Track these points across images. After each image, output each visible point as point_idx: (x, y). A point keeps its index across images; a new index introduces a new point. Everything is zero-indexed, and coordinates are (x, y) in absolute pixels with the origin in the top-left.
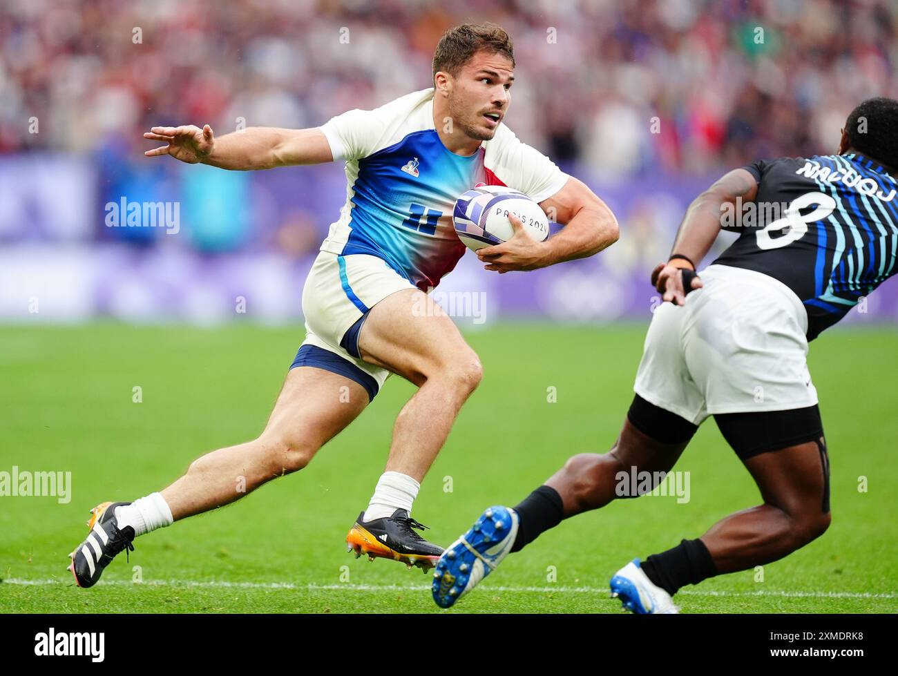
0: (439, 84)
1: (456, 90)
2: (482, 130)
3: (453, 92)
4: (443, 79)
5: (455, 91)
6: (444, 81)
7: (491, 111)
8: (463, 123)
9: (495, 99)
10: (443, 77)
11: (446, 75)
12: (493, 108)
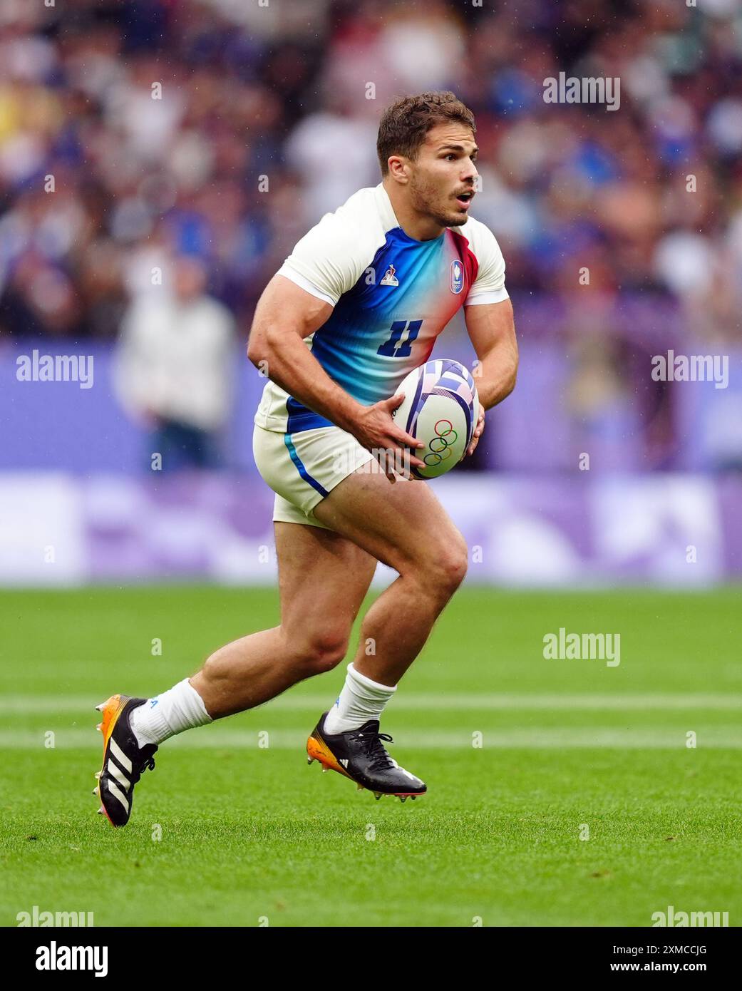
0: (394, 170)
1: (418, 173)
2: (456, 215)
3: (414, 177)
4: (398, 165)
5: (416, 175)
6: (400, 166)
7: (463, 191)
8: (433, 211)
9: (465, 176)
10: (398, 162)
11: (401, 158)
12: (465, 187)
